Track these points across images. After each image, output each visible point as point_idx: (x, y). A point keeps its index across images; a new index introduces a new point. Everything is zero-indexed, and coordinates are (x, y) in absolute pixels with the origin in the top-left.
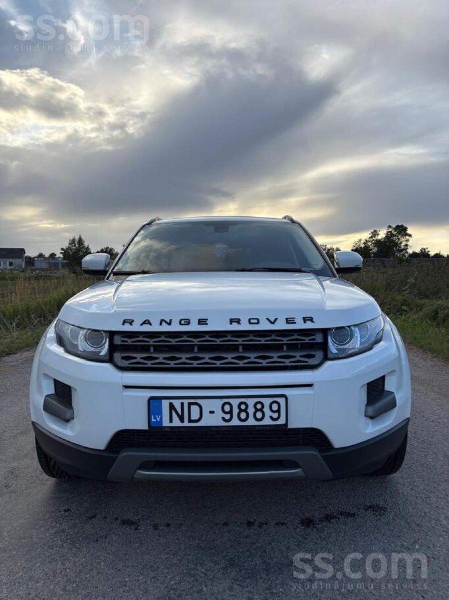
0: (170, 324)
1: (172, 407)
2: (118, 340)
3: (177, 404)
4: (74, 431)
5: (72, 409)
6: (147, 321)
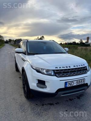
0: (64, 67)
1: (69, 83)
2: (56, 72)
3: (70, 83)
4: (47, 90)
5: (46, 86)
6: (60, 68)
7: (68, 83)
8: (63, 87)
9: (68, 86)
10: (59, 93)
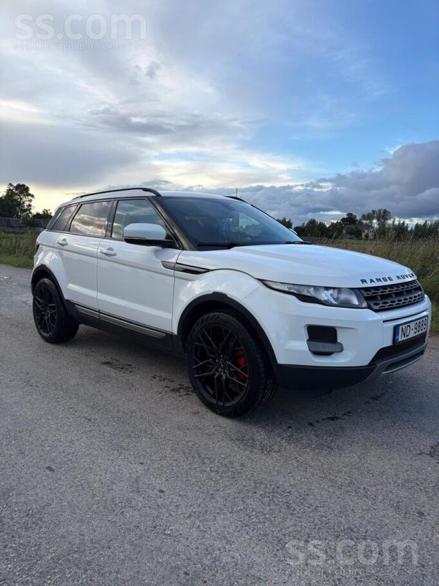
1: (403, 330)
3: (405, 327)
4: (346, 358)
5: (340, 344)
6: (372, 281)
7: (401, 327)
8: (388, 343)
9: (401, 338)
10: (379, 365)
